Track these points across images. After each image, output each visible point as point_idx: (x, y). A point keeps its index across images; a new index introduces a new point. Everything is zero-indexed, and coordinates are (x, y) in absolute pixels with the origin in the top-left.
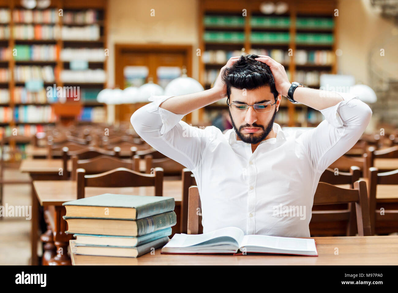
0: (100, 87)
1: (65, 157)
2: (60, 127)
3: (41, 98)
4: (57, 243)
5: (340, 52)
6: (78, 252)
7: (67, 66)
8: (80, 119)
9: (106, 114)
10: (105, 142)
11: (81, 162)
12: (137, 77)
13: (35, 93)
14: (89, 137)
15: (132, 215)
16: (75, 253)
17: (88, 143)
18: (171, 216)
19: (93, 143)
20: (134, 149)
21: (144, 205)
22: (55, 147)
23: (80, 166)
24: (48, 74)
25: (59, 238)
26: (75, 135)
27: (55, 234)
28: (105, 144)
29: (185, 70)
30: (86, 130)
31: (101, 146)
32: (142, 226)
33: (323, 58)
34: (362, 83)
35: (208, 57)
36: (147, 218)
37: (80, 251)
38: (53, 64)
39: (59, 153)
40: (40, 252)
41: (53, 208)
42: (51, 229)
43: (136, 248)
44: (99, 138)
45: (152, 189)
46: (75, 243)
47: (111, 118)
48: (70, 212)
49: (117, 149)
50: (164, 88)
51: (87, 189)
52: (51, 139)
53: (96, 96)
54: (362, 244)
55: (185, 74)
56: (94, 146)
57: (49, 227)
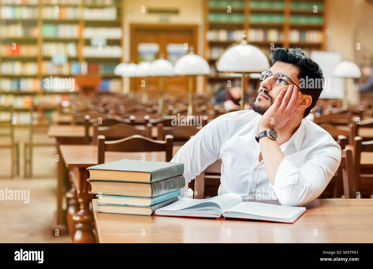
0: (117, 61)
1: (87, 124)
2: (82, 96)
3: (66, 70)
4: (80, 200)
5: (329, 32)
6: (100, 210)
7: (88, 42)
8: (99, 89)
9: (122, 85)
10: (121, 110)
11: (101, 129)
12: (149, 53)
13: (60, 66)
14: (107, 106)
15: (147, 178)
16: (97, 211)
17: (107, 111)
18: (181, 180)
19: (111, 111)
20: (147, 117)
21: (158, 170)
22: (78, 115)
23: (101, 133)
24: (71, 50)
25: (82, 195)
26: (95, 103)
27: (78, 192)
28: (122, 112)
29: (192, 48)
30: (105, 99)
31: (118, 114)
32: (155, 189)
33: (313, 37)
34: (349, 61)
35: (211, 36)
36: (160, 182)
37: (102, 209)
38: (76, 41)
39: (81, 120)
40: (64, 206)
41: (77, 169)
42: (75, 187)
43: (150, 207)
44: (116, 107)
45: (163, 154)
46: (97, 202)
47: (126, 89)
48: (93, 175)
49: (132, 117)
50: (174, 64)
51: (107, 154)
52: (74, 107)
53: (113, 69)
54: (348, 206)
55: (192, 52)
56: (112, 114)
57: (73, 185)
